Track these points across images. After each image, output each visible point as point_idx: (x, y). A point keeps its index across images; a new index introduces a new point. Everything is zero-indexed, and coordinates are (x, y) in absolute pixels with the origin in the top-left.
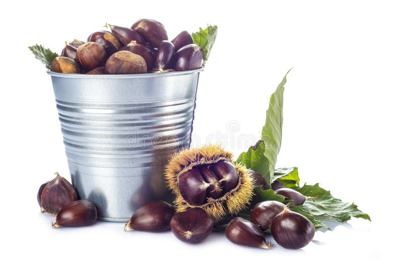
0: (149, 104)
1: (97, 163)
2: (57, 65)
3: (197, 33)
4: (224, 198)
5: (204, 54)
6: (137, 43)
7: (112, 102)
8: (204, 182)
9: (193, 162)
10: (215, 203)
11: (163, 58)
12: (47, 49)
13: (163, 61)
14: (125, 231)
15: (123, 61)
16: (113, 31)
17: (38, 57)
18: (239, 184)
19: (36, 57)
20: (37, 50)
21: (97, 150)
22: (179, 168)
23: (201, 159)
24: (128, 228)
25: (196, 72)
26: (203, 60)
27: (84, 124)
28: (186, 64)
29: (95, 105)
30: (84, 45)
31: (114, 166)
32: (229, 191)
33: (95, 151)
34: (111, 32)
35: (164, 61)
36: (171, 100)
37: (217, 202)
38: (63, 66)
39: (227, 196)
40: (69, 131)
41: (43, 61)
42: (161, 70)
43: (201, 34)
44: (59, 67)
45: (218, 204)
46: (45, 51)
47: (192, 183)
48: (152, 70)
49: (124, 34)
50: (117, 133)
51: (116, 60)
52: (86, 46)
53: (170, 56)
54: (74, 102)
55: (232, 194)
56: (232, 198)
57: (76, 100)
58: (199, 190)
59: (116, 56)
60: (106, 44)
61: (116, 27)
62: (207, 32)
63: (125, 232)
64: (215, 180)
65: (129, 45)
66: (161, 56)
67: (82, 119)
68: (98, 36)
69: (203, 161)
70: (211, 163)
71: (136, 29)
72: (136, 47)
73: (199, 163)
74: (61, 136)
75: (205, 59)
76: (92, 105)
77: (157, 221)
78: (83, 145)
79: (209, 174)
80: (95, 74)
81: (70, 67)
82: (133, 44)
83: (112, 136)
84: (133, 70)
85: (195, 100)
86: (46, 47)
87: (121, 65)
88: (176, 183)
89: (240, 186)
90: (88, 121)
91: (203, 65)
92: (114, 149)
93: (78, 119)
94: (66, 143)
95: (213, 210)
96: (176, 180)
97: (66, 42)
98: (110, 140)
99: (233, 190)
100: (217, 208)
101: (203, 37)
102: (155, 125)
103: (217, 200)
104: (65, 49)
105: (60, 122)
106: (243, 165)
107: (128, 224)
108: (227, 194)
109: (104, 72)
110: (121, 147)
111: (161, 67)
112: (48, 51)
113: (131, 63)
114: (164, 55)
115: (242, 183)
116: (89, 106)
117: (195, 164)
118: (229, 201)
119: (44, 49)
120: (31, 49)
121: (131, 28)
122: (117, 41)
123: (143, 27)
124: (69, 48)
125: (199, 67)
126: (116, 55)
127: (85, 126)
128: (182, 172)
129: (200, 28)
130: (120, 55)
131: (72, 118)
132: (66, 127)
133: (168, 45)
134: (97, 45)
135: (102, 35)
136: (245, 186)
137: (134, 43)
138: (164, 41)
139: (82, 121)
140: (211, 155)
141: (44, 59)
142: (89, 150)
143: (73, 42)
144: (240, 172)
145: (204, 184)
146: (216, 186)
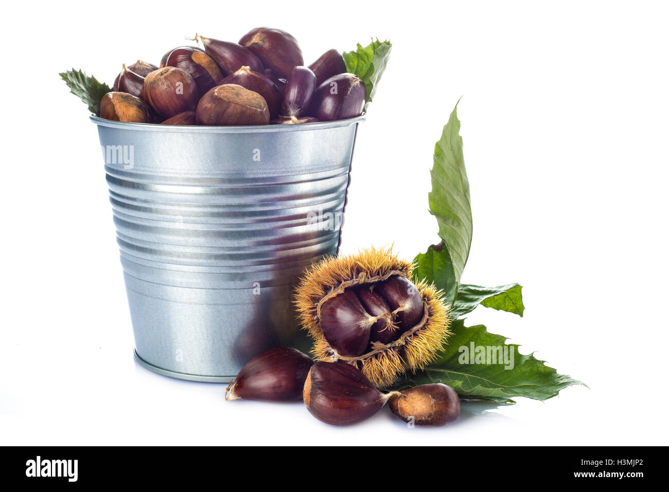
0: (272, 179)
1: (178, 279)
2: (109, 107)
3: (353, 52)
4: (400, 342)
5: (366, 91)
6: (251, 70)
7: (208, 174)
8: (367, 314)
9: (345, 280)
10: (386, 351)
11: (297, 97)
12: (90, 77)
13: (296, 102)
14: (227, 399)
15: (229, 103)
16: (207, 48)
17: (75, 91)
18: (426, 316)
19: (72, 92)
20: (75, 79)
21: (179, 256)
22: (320, 292)
23: (360, 275)
24: (231, 396)
25: (352, 122)
26: (364, 102)
27: (157, 211)
28: (336, 109)
29: (176, 179)
30: (157, 72)
31: (208, 286)
32: (409, 328)
33: (175, 259)
34: (204, 49)
35: (299, 102)
36: (309, 171)
37: (390, 348)
38: (121, 109)
39: (406, 338)
40: (129, 223)
41: (84, 98)
42: (294, 118)
43: (359, 55)
44: (114, 111)
45: (390, 353)
46: (86, 81)
47: (345, 316)
48: (278, 118)
49: (227, 54)
50: (215, 229)
51: (217, 100)
52: (162, 74)
53: (309, 94)
54: (140, 172)
55: (415, 335)
56: (415, 342)
57: (142, 168)
58: (359, 328)
59: (216, 94)
60: (196, 72)
61: (213, 42)
62: (371, 52)
63: (227, 402)
64: (386, 311)
65: (237, 73)
66: (293, 94)
67: (152, 202)
68: (181, 57)
69: (362, 279)
70: (376, 280)
71: (248, 44)
72: (249, 77)
73: (355, 281)
74: (112, 230)
75: (368, 98)
76: (171, 178)
77: (283, 383)
78: (154, 247)
79: (373, 301)
80: (177, 125)
81: (133, 111)
82: (243, 71)
83: (206, 234)
84: (246, 118)
85: (350, 170)
86: (88, 74)
87: (225, 110)
88: (315, 318)
89: (428, 320)
90: (163, 207)
91: (364, 110)
92: (210, 257)
93: (145, 201)
94: (121, 242)
95: (383, 363)
96: (314, 314)
97: (124, 66)
98: (202, 240)
99: (415, 328)
100: (390, 359)
101: (362, 59)
102: (281, 216)
103: (389, 345)
104: (123, 77)
105: (111, 206)
106: (429, 283)
107: (232, 387)
108: (406, 334)
109: (195, 121)
110: (221, 252)
111: (293, 113)
112: (93, 81)
113: (242, 106)
114: (298, 92)
115: (430, 315)
116: (166, 180)
117: (349, 283)
118: (409, 347)
119: (86, 77)
120: (64, 76)
121: (240, 43)
122: (214, 65)
123: (261, 42)
124: (129, 76)
125: (357, 113)
126: (216, 91)
127: (159, 215)
128: (326, 298)
129: (358, 45)
130: (224, 90)
131: (134, 199)
132: (124, 215)
133: (305, 73)
134: (180, 73)
135: (188, 54)
136: (436, 319)
137: (245, 70)
138: (298, 67)
139: (152, 206)
140: (377, 267)
141: (85, 95)
142: (164, 257)
143: (136, 64)
144: (425, 296)
145: (367, 318)
146: (389, 321)
